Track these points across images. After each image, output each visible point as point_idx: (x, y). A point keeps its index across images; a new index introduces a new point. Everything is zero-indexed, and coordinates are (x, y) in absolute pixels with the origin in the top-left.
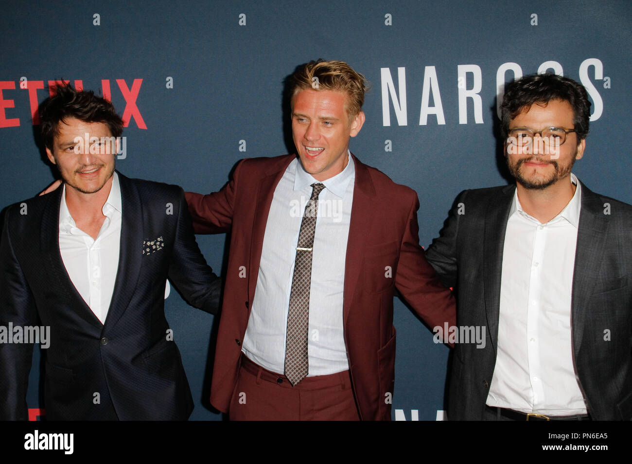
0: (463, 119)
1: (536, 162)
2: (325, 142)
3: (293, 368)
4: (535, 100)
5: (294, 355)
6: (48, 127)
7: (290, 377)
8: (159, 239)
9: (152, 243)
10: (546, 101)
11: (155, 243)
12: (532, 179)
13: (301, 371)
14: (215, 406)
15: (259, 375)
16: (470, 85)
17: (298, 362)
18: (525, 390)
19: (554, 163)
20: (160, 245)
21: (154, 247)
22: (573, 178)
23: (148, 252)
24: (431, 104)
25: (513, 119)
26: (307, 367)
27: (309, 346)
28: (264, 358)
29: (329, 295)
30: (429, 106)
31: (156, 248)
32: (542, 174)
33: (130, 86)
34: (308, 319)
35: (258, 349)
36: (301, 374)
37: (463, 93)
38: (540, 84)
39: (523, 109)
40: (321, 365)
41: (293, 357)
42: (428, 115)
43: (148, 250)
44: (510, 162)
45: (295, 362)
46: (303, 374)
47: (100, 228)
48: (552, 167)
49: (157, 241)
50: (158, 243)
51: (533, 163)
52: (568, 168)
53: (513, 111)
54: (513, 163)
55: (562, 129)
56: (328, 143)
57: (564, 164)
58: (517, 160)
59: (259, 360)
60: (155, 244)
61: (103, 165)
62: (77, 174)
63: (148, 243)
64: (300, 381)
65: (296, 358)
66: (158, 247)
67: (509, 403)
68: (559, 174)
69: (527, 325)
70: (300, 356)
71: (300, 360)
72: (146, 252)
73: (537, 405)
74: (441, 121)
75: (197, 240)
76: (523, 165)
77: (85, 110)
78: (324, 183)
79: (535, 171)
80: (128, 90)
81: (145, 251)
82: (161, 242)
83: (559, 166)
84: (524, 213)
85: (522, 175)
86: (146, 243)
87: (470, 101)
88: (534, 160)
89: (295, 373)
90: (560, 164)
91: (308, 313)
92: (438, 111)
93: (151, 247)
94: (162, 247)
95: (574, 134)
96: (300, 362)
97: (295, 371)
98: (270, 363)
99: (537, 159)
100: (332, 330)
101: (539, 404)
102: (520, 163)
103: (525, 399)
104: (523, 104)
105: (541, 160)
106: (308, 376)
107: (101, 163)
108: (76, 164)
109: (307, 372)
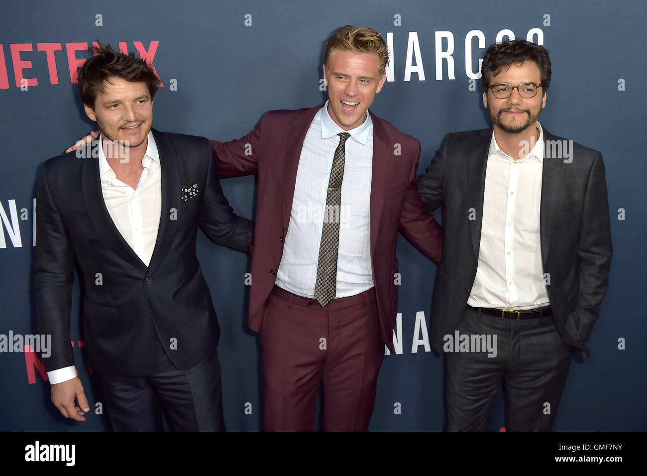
0: (439, 76)
1: (515, 111)
2: (362, 98)
3: (323, 292)
4: (513, 61)
5: (324, 280)
6: (92, 86)
7: (320, 300)
8: (194, 186)
9: (189, 190)
10: (522, 61)
11: (192, 189)
12: (512, 125)
13: (330, 294)
14: (253, 329)
15: (290, 301)
16: (445, 49)
17: (327, 287)
18: (502, 293)
19: (528, 112)
20: (195, 192)
21: (191, 194)
22: (538, 124)
23: (186, 198)
24: (414, 63)
25: (495, 76)
26: (335, 291)
27: (338, 273)
28: (296, 285)
29: (356, 228)
30: (412, 65)
31: (193, 194)
32: (519, 120)
33: (147, 49)
34: (338, 249)
35: (289, 277)
36: (330, 296)
37: (439, 55)
38: (516, 47)
39: (503, 69)
40: (348, 288)
41: (323, 282)
42: (412, 73)
43: (186, 196)
44: (492, 112)
45: (325, 287)
46: (332, 296)
47: (139, 178)
48: (526, 115)
49: (193, 188)
50: (194, 190)
51: (512, 112)
52: (537, 116)
53: (494, 70)
54: (494, 112)
55: (534, 84)
56: (363, 98)
57: (534, 112)
58: (498, 110)
59: (290, 287)
60: (191, 191)
61: (144, 121)
62: (120, 130)
63: (186, 190)
64: (329, 302)
65: (325, 283)
66: (194, 193)
67: (490, 304)
68: (531, 120)
69: (505, 242)
70: (330, 281)
71: (329, 285)
72: (185, 199)
73: (511, 304)
74: (422, 77)
75: (221, 185)
76: (503, 114)
77: (128, 70)
78: (350, 132)
79: (514, 118)
80: (145, 51)
81: (184, 197)
82: (196, 189)
83: (531, 114)
84: (502, 152)
85: (502, 122)
86: (184, 190)
87: (445, 61)
88: (513, 110)
89: (324, 296)
90: (532, 112)
91: (338, 245)
92: (420, 69)
93: (188, 193)
94: (197, 193)
95: (541, 88)
96: (329, 287)
97: (324, 294)
98: (302, 289)
99: (515, 108)
100: (357, 257)
101: (514, 303)
102: (501, 112)
103: (502, 300)
104: (504, 64)
105: (519, 109)
106: (335, 298)
107: (143, 119)
108: (119, 121)
109: (335, 295)
